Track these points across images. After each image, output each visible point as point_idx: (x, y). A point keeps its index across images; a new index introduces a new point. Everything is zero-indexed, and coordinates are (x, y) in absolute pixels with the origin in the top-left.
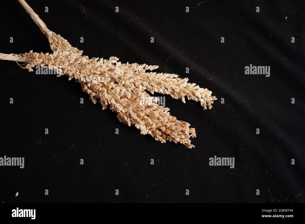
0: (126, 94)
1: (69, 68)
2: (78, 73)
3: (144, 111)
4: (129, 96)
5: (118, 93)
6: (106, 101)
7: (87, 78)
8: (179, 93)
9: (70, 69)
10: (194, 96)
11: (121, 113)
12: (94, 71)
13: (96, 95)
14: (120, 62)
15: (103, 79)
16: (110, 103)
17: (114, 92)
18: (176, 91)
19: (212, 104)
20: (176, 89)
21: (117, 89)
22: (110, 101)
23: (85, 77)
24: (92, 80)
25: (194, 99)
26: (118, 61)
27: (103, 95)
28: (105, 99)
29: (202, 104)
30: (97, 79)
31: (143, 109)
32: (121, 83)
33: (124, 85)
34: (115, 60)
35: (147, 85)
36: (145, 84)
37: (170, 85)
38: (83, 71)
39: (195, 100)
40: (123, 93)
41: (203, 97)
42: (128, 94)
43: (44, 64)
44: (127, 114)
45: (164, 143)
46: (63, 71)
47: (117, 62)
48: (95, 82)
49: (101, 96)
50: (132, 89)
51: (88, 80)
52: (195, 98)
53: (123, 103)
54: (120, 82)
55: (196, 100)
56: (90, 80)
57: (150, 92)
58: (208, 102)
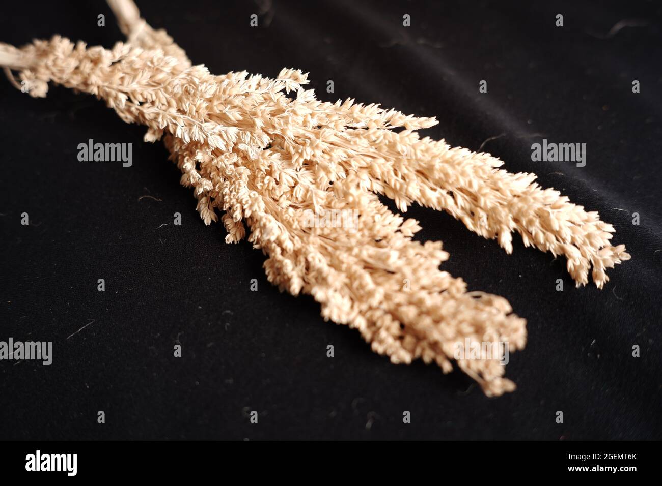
0: (310, 193)
1: (149, 93)
2: (173, 111)
3: (356, 251)
4: (318, 202)
5: (285, 187)
6: (239, 205)
7: (195, 129)
8: (494, 209)
9: (151, 94)
10: (547, 230)
11: (278, 250)
12: (221, 109)
13: (214, 189)
14: (313, 90)
15: (248, 140)
16: (248, 213)
17: (273, 184)
18: (482, 204)
19: (608, 271)
20: (484, 195)
21: (283, 174)
22: (251, 206)
23: (190, 125)
24: (209, 136)
25: (545, 245)
26: (306, 87)
27: (235, 187)
28: (237, 200)
29: (570, 265)
30: (226, 132)
31: (353, 242)
32: (301, 155)
33: (308, 164)
34: (296, 79)
35: (385, 170)
36: (379, 166)
37: (463, 174)
38: (187, 105)
39: (548, 245)
40: (299, 192)
41: (579, 242)
42: (316, 194)
43: (80, 75)
44: (298, 259)
45: (402, 365)
46: (130, 104)
47: (301, 89)
48: (216, 142)
49: (226, 190)
50: (333, 179)
51: (197, 135)
52: (547, 239)
53: (293, 220)
54: (297, 152)
55: (553, 246)
56: (205, 137)
57: (393, 202)
58: (595, 262)
